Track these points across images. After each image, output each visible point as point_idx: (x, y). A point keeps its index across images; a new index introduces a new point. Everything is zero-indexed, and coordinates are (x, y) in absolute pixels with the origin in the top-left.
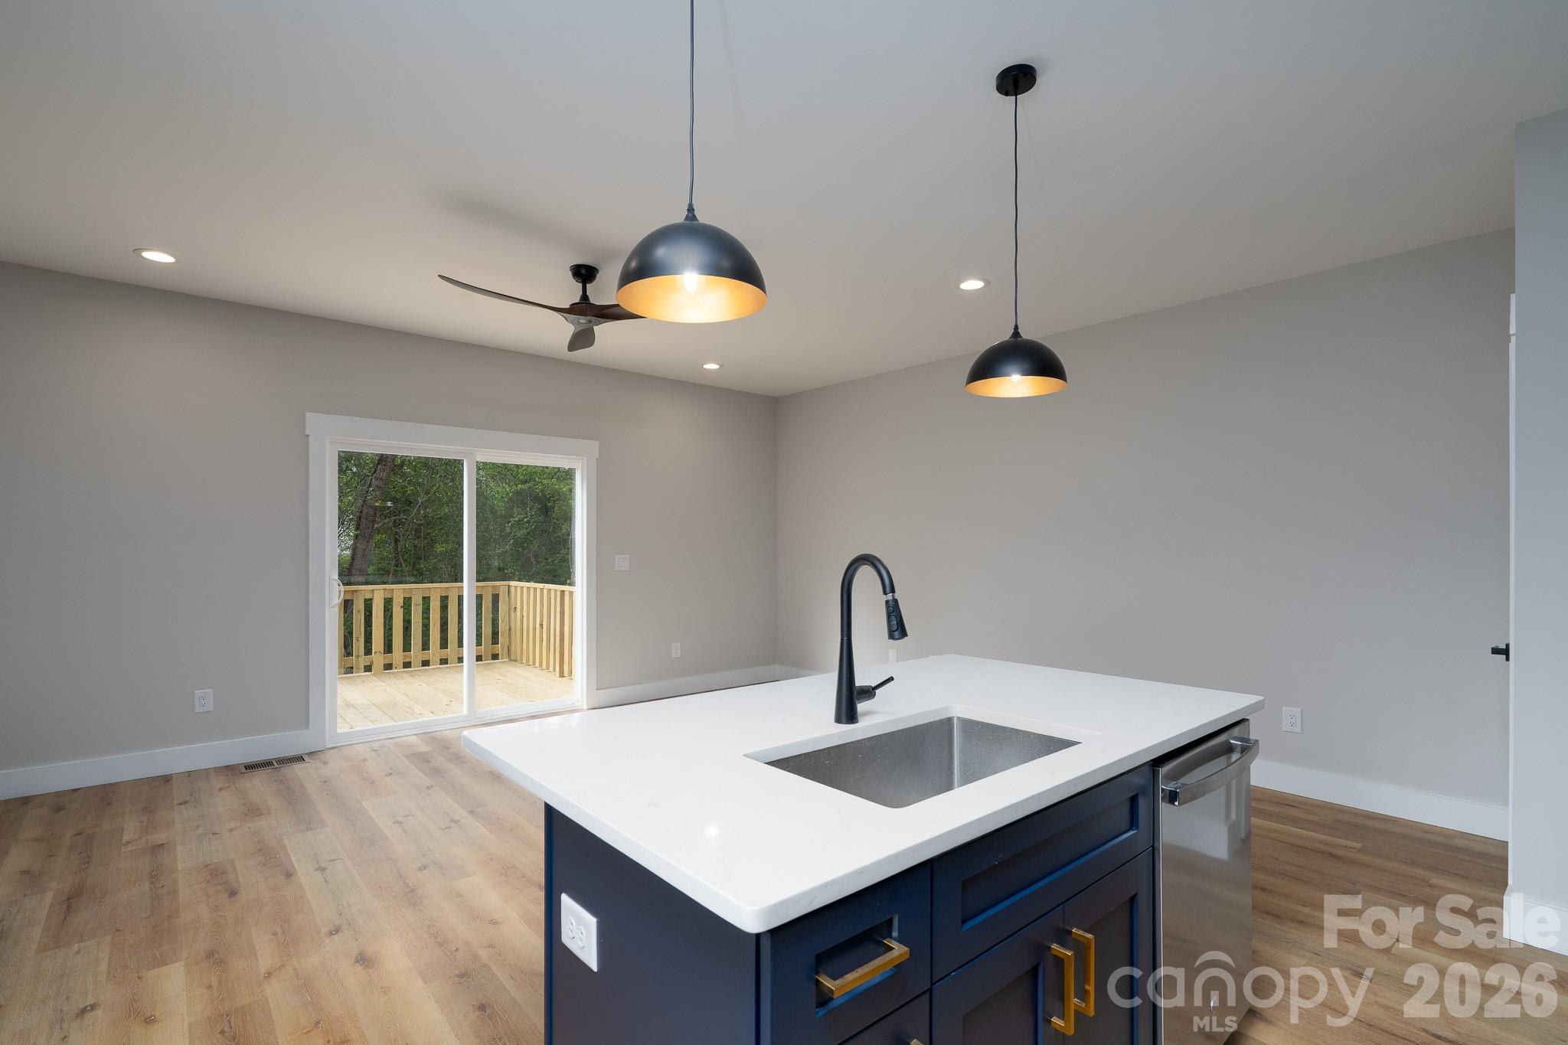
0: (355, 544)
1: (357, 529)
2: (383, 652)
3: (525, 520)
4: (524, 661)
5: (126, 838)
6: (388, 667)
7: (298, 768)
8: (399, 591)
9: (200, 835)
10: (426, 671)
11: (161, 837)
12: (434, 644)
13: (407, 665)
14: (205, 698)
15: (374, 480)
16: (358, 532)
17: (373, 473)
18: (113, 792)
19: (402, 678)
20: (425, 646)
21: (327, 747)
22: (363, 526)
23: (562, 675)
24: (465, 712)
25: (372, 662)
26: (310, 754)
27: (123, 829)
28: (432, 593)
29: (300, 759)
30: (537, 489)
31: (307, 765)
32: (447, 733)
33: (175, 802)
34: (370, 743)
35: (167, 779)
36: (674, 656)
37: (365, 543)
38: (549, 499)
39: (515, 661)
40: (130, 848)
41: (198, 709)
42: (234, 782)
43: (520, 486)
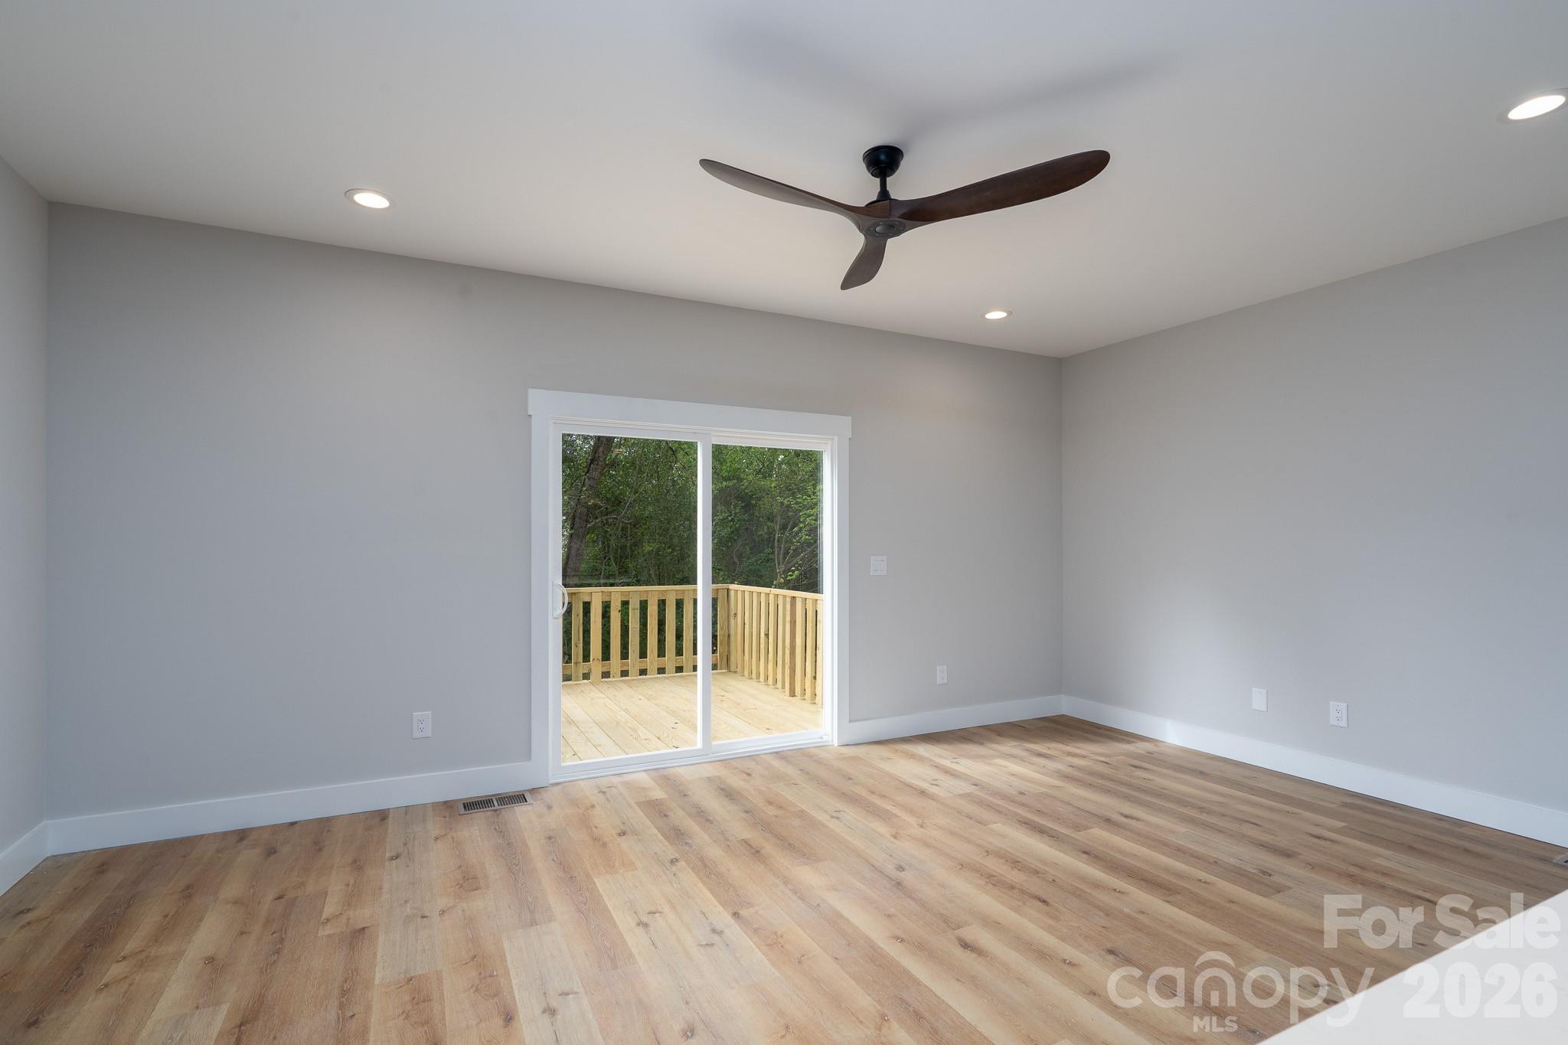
0: (569, 543)
1: (572, 528)
2: (601, 660)
3: (730, 518)
4: (746, 673)
5: (328, 910)
6: (606, 675)
7: (520, 809)
8: (617, 594)
9: (407, 916)
10: (644, 681)
11: (362, 915)
12: (652, 651)
13: (625, 673)
14: (423, 722)
15: (587, 480)
16: (573, 531)
17: (587, 473)
18: (328, 831)
19: (621, 689)
20: (643, 654)
21: (551, 782)
22: (577, 525)
23: (793, 694)
24: (699, 745)
25: (590, 670)
26: (533, 791)
27: (326, 893)
28: (650, 596)
29: (520, 798)
30: (743, 485)
31: (530, 808)
32: (680, 770)
33: (388, 855)
34: (596, 779)
35: (382, 816)
36: (939, 681)
37: (579, 543)
38: (751, 497)
39: (735, 672)
40: (328, 930)
41: (417, 734)
42: (451, 829)
43: (724, 483)
